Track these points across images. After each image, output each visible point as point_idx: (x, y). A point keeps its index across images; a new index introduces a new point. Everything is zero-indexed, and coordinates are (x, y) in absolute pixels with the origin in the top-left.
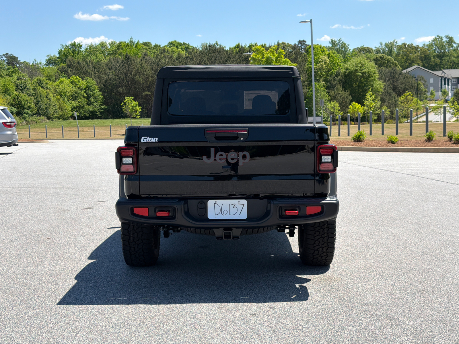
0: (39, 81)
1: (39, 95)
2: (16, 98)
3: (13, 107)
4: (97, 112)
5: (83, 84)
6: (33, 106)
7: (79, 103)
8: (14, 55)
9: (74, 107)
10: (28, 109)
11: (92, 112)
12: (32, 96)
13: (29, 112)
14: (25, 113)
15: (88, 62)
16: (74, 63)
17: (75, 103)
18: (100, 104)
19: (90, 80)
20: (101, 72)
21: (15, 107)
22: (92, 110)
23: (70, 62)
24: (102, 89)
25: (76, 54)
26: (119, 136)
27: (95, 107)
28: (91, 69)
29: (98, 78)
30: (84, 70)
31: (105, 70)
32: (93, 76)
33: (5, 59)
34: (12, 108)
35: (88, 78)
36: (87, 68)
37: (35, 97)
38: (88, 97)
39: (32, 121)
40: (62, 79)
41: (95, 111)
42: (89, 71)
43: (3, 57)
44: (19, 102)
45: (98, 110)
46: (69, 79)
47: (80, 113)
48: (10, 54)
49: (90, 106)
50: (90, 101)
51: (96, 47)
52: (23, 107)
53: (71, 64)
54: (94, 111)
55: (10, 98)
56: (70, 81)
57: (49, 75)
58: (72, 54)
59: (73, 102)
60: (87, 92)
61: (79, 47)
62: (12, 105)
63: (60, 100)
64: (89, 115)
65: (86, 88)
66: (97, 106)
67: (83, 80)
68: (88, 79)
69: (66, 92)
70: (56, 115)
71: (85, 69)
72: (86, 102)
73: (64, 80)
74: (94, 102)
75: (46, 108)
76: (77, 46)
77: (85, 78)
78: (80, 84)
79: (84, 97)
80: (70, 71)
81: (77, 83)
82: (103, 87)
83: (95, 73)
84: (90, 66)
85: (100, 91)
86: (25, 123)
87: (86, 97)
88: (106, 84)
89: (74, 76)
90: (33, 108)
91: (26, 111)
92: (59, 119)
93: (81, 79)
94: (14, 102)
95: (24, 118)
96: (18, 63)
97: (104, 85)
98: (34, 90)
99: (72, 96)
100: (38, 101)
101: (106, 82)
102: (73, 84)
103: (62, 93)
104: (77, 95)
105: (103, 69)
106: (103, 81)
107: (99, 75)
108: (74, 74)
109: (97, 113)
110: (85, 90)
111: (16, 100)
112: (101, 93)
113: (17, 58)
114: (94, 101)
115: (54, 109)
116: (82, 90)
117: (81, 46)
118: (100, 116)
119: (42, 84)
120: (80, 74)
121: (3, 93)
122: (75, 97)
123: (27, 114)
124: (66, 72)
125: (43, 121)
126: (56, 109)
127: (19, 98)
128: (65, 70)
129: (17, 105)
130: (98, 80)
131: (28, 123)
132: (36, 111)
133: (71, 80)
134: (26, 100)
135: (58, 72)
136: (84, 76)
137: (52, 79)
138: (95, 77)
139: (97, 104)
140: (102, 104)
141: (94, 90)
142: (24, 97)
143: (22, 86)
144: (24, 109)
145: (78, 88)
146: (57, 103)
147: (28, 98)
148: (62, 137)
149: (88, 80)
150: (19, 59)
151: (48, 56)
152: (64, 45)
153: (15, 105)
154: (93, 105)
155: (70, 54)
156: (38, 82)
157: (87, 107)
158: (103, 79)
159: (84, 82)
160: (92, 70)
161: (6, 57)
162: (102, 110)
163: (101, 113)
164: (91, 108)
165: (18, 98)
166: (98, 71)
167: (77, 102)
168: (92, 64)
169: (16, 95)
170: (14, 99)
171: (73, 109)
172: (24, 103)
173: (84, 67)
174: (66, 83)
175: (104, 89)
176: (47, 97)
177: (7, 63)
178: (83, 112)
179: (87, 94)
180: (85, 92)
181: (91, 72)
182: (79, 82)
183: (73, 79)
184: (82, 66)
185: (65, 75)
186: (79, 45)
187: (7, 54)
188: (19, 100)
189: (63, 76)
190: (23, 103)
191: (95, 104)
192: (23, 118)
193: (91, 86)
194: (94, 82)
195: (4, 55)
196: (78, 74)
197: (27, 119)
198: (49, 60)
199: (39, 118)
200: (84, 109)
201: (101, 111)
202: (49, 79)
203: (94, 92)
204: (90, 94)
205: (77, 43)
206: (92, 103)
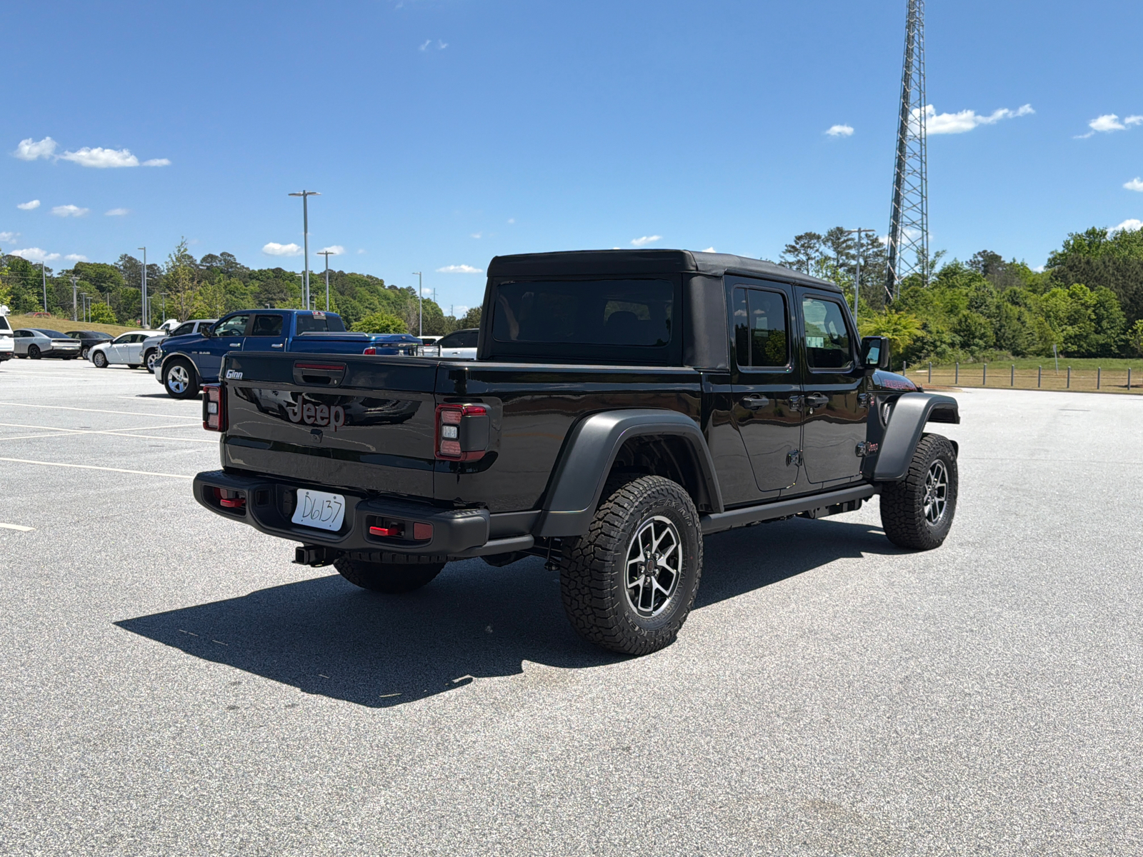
0: (1013, 294)
1: (1005, 316)
2: (963, 320)
3: (955, 335)
4: (1111, 346)
5: (1091, 297)
6: (990, 332)
7: (1081, 329)
8: (996, 253)
9: (1071, 337)
10: (981, 339)
11: (1102, 345)
12: (992, 317)
13: (981, 342)
14: (974, 345)
15: (1107, 261)
16: (1080, 263)
17: (1071, 330)
18: (1119, 332)
19: (1105, 291)
20: (1129, 276)
21: (960, 335)
22: (1103, 342)
23: (1073, 261)
24: (1127, 305)
25: (1094, 249)
26: (1114, 387)
27: (1109, 337)
28: (1111, 272)
29: (1123, 287)
30: (1097, 274)
31: (1137, 273)
32: (1112, 285)
33: (980, 259)
34: (954, 337)
35: (1102, 287)
36: (1103, 271)
37: (998, 319)
38: (1099, 320)
39: (984, 357)
40: (1054, 290)
41: (1108, 344)
42: (1105, 276)
43: (978, 256)
44: (967, 326)
45: (1115, 341)
46: (1067, 290)
47: (1080, 346)
48: (989, 251)
49: (1099, 336)
50: (1102, 327)
51: (1132, 234)
52: (973, 334)
53: (1075, 265)
54: (1106, 343)
55: (954, 320)
56: (1069, 293)
57: (1034, 284)
58: (1087, 249)
59: (1069, 328)
60: (1097, 311)
61: (1101, 236)
62: (956, 331)
63: (1043, 324)
64: (1097, 351)
65: (1096, 304)
66: (1113, 335)
67: (1092, 290)
68: (1101, 289)
69: (1059, 310)
70: (1033, 348)
71: (1100, 273)
72: (1093, 329)
73: (1058, 292)
74: (1108, 329)
75: (1013, 337)
76: (1098, 234)
77: (1096, 288)
78: (1086, 299)
79: (1091, 320)
80: (1073, 276)
81: (1081, 296)
82: (1129, 302)
83: (1117, 279)
84: (1110, 268)
85: (1123, 309)
86: (971, 359)
87: (1095, 319)
88: (1135, 298)
89: (1076, 285)
90: (990, 337)
91: (977, 340)
92: (1038, 355)
93: (1088, 289)
94: (959, 327)
95: (972, 353)
96: (1000, 266)
97: (1131, 300)
98: (998, 307)
99: (1068, 318)
100: (1002, 326)
101: (1136, 293)
102: (1072, 298)
103: (1051, 313)
104: (1077, 317)
105: (1134, 273)
106: (1131, 292)
107: (1125, 283)
108: (1078, 282)
109: (1113, 348)
110: (1093, 309)
111: (963, 323)
112: (1124, 313)
113: (1000, 257)
114: (1109, 327)
115: (1029, 338)
116: (1087, 308)
117: (1106, 233)
118: (1118, 353)
119: (1018, 297)
120: (1088, 282)
121: (946, 312)
122: (1072, 321)
123: (977, 345)
124: (1064, 278)
125: (1005, 358)
126: (1033, 339)
127: (969, 321)
128: (1063, 275)
129: (963, 332)
130: (1122, 291)
131: (977, 360)
132: (994, 341)
133: (1071, 292)
134: (979, 324)
135: (1051, 279)
136: (1096, 284)
137: (1039, 290)
138: (1117, 286)
139: (1113, 331)
140: (1122, 332)
141: (1111, 308)
142: (978, 318)
143: (978, 301)
144: (974, 337)
145: (1082, 305)
146: (1037, 330)
147: (982, 320)
148: (1010, 384)
149: (1101, 291)
150: (1002, 259)
151: (1052, 253)
152: (1074, 234)
153: (960, 331)
154: (1105, 333)
155: (1084, 247)
156: (1010, 296)
157: (1093, 336)
158: (1130, 288)
159: (1094, 295)
160: (1113, 274)
161: (982, 257)
162: (1122, 343)
163: (1119, 347)
164: (1101, 339)
165: (966, 321)
166: (1123, 276)
167: (1077, 329)
168: (1114, 263)
169: (964, 316)
170: (960, 323)
171: (1068, 339)
172: (976, 329)
173: (1097, 269)
174: (1060, 295)
175: (1130, 307)
176: (1019, 319)
177: (983, 265)
178: (1085, 345)
179: (1096, 314)
180: (1094, 311)
181: (1109, 278)
182: (1085, 295)
183: (1074, 289)
184: (1094, 268)
185: (1063, 283)
186: (1102, 232)
187: (985, 251)
188: (967, 323)
189: (1058, 285)
190: (973, 328)
191: (1109, 332)
192: (970, 352)
193: (1107, 301)
194: (1113, 294)
195: (979, 253)
196: (1085, 282)
197: (977, 354)
198: (1054, 259)
199: (998, 352)
200: (1088, 341)
201: (1119, 343)
202: (1034, 291)
203: (1110, 311)
204: (1103, 314)
205: (1098, 230)
206: (1104, 330)
